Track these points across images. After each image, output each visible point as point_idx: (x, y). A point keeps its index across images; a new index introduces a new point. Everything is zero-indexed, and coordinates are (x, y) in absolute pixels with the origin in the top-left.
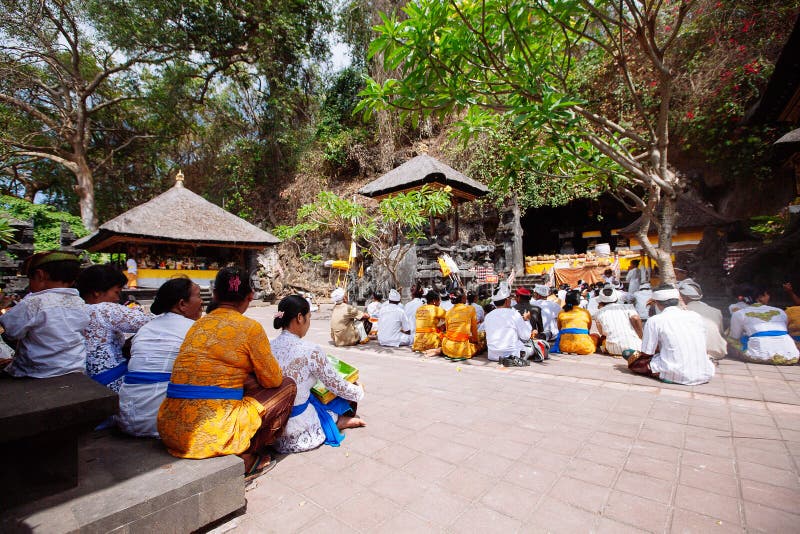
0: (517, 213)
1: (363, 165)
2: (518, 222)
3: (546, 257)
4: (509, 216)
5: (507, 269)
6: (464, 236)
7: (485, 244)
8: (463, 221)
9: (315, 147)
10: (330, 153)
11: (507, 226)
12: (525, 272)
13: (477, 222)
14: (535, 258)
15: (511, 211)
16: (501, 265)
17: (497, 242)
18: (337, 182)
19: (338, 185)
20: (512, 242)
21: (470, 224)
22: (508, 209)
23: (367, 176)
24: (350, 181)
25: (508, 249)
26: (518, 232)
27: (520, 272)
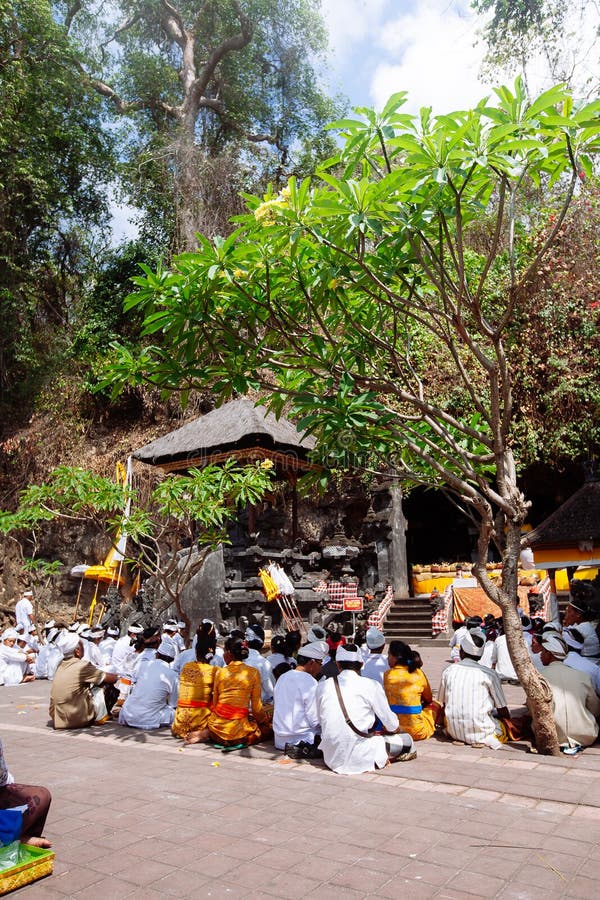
0: (396, 493)
1: (149, 404)
2: (398, 509)
3: (445, 566)
4: (384, 498)
5: (381, 586)
6: (313, 529)
7: (343, 545)
8: (309, 503)
9: (72, 372)
10: (94, 381)
11: (379, 515)
12: (412, 592)
13: (334, 506)
14: (428, 567)
15: (386, 490)
16: (371, 581)
17: (365, 541)
18: (103, 429)
19: (105, 434)
20: (387, 542)
21: (322, 509)
22: (381, 487)
23: (155, 423)
24: (127, 429)
25: (382, 553)
26: (398, 525)
27: (403, 591)
